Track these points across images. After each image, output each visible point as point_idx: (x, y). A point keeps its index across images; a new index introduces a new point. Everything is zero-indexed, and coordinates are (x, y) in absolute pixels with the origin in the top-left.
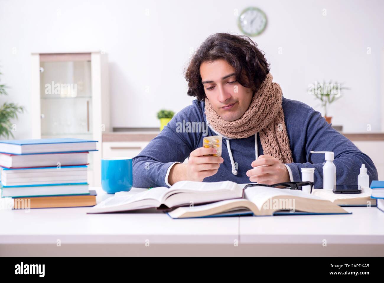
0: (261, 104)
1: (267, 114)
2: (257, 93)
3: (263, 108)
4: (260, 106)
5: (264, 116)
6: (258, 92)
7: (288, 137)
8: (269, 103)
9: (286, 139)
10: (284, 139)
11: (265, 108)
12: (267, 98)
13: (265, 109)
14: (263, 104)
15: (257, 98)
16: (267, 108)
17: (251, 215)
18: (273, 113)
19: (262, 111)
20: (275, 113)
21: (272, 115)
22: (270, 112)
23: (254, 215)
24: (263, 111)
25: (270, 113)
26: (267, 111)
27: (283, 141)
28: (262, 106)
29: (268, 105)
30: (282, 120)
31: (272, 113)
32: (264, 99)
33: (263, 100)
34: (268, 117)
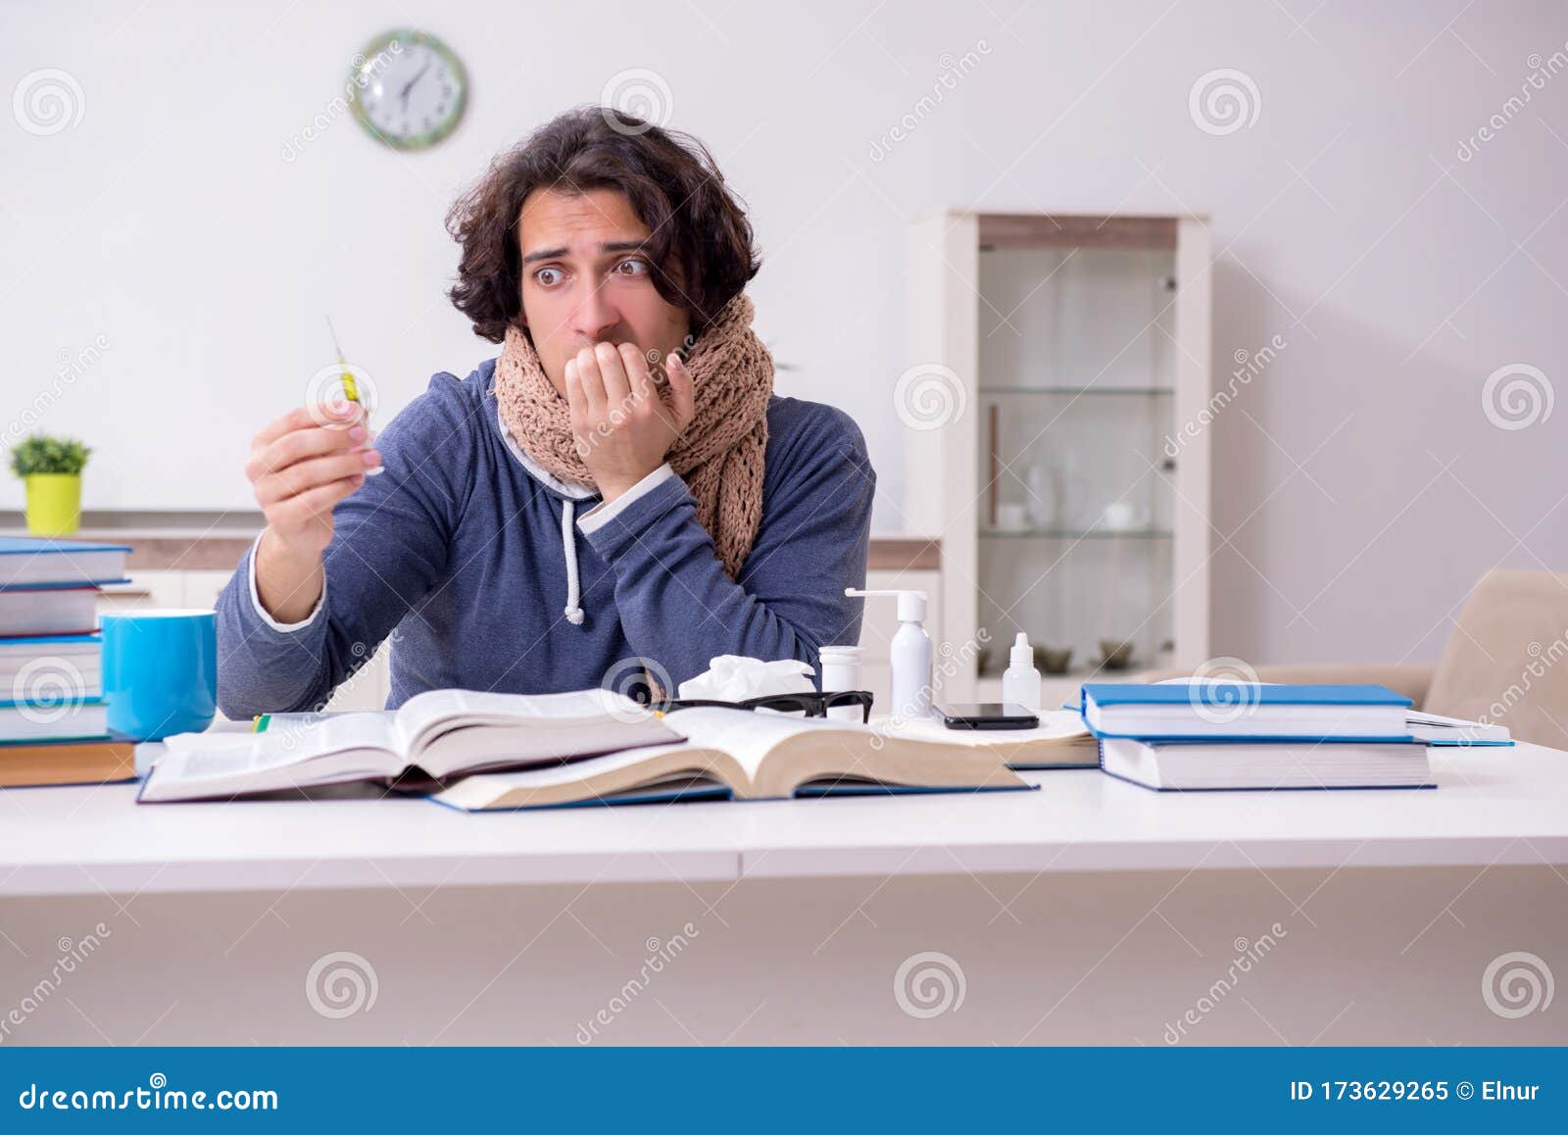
0: (713, 379)
1: (722, 416)
2: (704, 337)
3: (716, 395)
4: (707, 385)
5: (713, 421)
6: (708, 336)
7: (761, 503)
8: (737, 381)
9: (755, 506)
10: (748, 503)
11: (722, 395)
12: (735, 363)
13: (720, 401)
14: (718, 379)
15: (701, 354)
16: (726, 394)
17: (723, 796)
18: (745, 415)
19: (708, 401)
20: (749, 420)
21: (741, 423)
22: (732, 413)
23: (732, 798)
24: (713, 403)
25: (733, 415)
26: (724, 406)
27: (744, 508)
28: (714, 386)
29: (734, 389)
30: (760, 442)
31: (741, 416)
32: (725, 363)
33: (721, 367)
34: (725, 426)
